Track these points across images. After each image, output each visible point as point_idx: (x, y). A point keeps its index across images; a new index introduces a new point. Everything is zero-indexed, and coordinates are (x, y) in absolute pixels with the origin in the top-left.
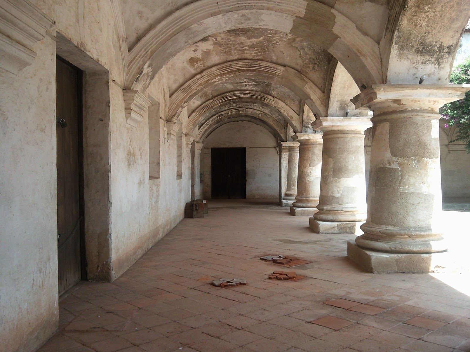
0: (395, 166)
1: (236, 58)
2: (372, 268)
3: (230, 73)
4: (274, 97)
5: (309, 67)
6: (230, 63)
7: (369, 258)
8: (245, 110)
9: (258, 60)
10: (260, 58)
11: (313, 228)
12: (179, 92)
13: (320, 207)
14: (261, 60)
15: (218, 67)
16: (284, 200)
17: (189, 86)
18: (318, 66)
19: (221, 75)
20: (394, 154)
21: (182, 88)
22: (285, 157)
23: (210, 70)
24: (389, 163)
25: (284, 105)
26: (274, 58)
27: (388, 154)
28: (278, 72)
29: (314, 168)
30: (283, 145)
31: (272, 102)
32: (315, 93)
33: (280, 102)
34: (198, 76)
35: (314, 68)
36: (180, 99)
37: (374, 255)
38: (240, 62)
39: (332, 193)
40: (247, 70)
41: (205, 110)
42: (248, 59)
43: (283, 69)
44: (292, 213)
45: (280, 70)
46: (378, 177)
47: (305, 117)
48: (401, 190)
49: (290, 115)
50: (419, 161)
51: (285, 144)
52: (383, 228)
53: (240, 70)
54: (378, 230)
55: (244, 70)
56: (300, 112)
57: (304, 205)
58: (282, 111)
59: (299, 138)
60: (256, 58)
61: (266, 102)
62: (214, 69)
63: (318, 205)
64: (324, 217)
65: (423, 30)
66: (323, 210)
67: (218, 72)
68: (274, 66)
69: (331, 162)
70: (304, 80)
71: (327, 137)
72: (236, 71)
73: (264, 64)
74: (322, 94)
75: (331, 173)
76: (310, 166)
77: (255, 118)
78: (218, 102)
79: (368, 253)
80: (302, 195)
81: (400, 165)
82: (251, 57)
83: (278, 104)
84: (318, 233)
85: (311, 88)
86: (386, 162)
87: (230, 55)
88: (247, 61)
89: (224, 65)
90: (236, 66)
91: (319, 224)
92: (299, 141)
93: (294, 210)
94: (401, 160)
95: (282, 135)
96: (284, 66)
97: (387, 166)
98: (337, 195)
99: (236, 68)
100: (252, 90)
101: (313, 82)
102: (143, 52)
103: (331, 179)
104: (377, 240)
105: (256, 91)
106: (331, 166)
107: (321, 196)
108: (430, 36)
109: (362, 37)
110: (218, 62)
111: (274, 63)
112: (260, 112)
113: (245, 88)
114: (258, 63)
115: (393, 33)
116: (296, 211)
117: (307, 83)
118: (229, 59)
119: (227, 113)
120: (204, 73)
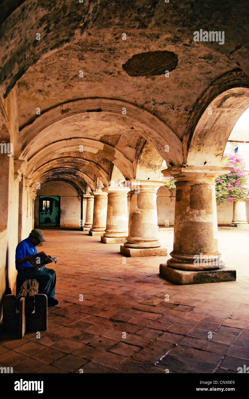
0: (139, 212)
1: (66, 156)
2: (130, 255)
3: (63, 163)
4: (81, 172)
5: (101, 162)
6: (63, 158)
7: (129, 251)
8: (63, 176)
9: (77, 157)
10: (78, 156)
11: (103, 241)
12: (36, 172)
13: (107, 231)
14: (78, 158)
15: (57, 160)
16: (84, 227)
17: (42, 169)
18: (106, 162)
19: (58, 164)
20: (139, 207)
21: (38, 170)
22: (85, 202)
23: (52, 161)
24: (137, 211)
25: (86, 176)
26: (85, 157)
27: (137, 207)
28: (86, 164)
29: (102, 210)
30: (84, 196)
31: (80, 175)
32: (104, 174)
33: (84, 174)
34: (47, 164)
35: (104, 163)
36: (37, 175)
37: (131, 250)
38: (68, 158)
39: (112, 223)
40: (71, 162)
41: (43, 177)
42: (72, 157)
43: (89, 162)
44: (90, 234)
45: (87, 163)
46: (133, 217)
47: (97, 183)
48: (142, 222)
49: (89, 181)
50: (148, 210)
51: (85, 196)
52: (135, 238)
53: (67, 162)
54: (133, 239)
55: (69, 162)
56: (95, 180)
57: (97, 230)
58: (85, 179)
59: (94, 194)
60: (76, 156)
61: (77, 174)
62: (55, 161)
63: (106, 230)
64: (108, 235)
65: (149, 160)
66: (108, 232)
67: (57, 163)
68: (85, 161)
69: (112, 208)
70: (99, 168)
71: (110, 196)
72: (65, 162)
73: (80, 159)
74: (107, 175)
75: (112, 213)
76: (100, 209)
77: (68, 180)
78: (51, 173)
79: (129, 249)
80: (96, 225)
81: (141, 212)
82: (73, 156)
83: (83, 175)
84: (106, 243)
85: (102, 172)
86: (136, 210)
87: (63, 155)
88: (71, 158)
89: (59, 159)
90: (66, 160)
91: (106, 239)
92: (94, 195)
93: (92, 233)
94: (142, 210)
95: (83, 191)
96: (89, 161)
97: (136, 212)
98: (114, 224)
99: (66, 161)
100: (69, 168)
101: (103, 169)
102: (33, 162)
103: (112, 217)
104: (132, 244)
105: (72, 168)
106: (112, 210)
107: (107, 225)
108: (151, 162)
109: (126, 159)
110: (57, 158)
111: (85, 159)
112: (71, 178)
113: (66, 167)
114: (77, 159)
115: (138, 160)
116: (93, 233)
117: (100, 169)
118: (62, 157)
119: (52, 178)
120: (50, 163)
